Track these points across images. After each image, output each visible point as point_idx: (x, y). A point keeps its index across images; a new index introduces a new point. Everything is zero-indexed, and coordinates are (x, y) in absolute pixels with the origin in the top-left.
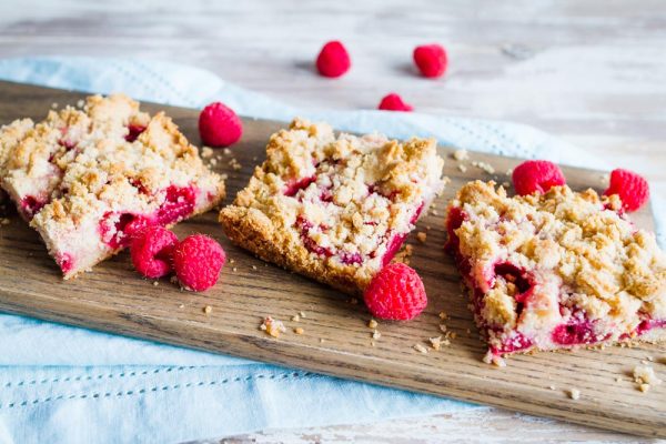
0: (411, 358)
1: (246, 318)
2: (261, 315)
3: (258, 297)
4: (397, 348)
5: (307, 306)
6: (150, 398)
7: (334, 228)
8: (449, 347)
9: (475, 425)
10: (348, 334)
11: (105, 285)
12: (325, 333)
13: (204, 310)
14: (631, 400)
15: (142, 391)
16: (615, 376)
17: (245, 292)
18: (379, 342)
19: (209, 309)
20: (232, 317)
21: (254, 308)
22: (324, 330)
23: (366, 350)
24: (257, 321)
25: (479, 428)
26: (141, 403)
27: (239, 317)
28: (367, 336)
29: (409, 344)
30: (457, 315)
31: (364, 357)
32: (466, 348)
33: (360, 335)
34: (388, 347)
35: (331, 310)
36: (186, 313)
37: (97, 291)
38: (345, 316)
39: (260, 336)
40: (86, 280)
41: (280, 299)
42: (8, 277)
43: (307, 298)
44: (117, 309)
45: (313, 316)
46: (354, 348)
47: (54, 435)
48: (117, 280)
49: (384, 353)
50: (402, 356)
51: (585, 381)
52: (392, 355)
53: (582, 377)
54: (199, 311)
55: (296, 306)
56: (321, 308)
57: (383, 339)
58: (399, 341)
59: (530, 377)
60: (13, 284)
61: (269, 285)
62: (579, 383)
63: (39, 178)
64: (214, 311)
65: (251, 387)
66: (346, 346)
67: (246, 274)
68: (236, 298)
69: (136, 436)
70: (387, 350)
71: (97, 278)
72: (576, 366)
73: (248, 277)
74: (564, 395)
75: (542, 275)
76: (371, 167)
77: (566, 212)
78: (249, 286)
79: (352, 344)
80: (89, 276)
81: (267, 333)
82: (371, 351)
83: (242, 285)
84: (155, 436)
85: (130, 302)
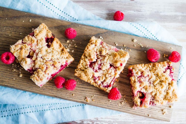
0: (117, 107)
1: (82, 97)
2: (85, 96)
3: (84, 91)
4: (114, 104)
5: (95, 93)
6: (63, 110)
7: (102, 77)
8: (125, 104)
9: (129, 115)
10: (104, 101)
11: (50, 88)
12: (99, 101)
13: (73, 95)
14: (161, 117)
15: (61, 108)
16: (159, 111)
17: (81, 89)
18: (111, 103)
19: (74, 95)
20: (79, 96)
21: (83, 94)
22: (99, 100)
23: (107, 105)
24: (84, 97)
25: (130, 116)
26: (61, 111)
27: (80, 96)
28: (108, 101)
29: (117, 103)
30: (128, 95)
31: (107, 107)
32: (129, 104)
33: (106, 101)
34: (113, 104)
35: (100, 94)
36: (69, 96)
37: (48, 90)
38: (104, 96)
39: (85, 102)
40: (45, 86)
41: (89, 91)
42: (27, 86)
43: (95, 91)
44: (53, 95)
45: (97, 96)
46: (105, 104)
47: (45, 119)
48: (52, 86)
49: (111, 106)
50: (115, 106)
51: (153, 112)
52: (113, 106)
53: (152, 111)
54: (71, 95)
55: (92, 93)
56: (98, 94)
57: (112, 102)
58: (115, 102)
59: (141, 111)
60: (29, 88)
61: (86, 87)
62: (151, 113)
63: (29, 64)
64: (75, 95)
65: (83, 108)
66: (104, 104)
67: (81, 84)
68: (80, 91)
69: (62, 119)
70: (112, 105)
71: (47, 86)
72: (151, 108)
73: (82, 85)
74: (148, 115)
75: (147, 95)
76: (111, 60)
77: (157, 73)
78: (82, 87)
79: (105, 103)
80: (45, 85)
81: (87, 101)
82: (109, 105)
83: (80, 87)
84: (65, 119)
85: (56, 93)
